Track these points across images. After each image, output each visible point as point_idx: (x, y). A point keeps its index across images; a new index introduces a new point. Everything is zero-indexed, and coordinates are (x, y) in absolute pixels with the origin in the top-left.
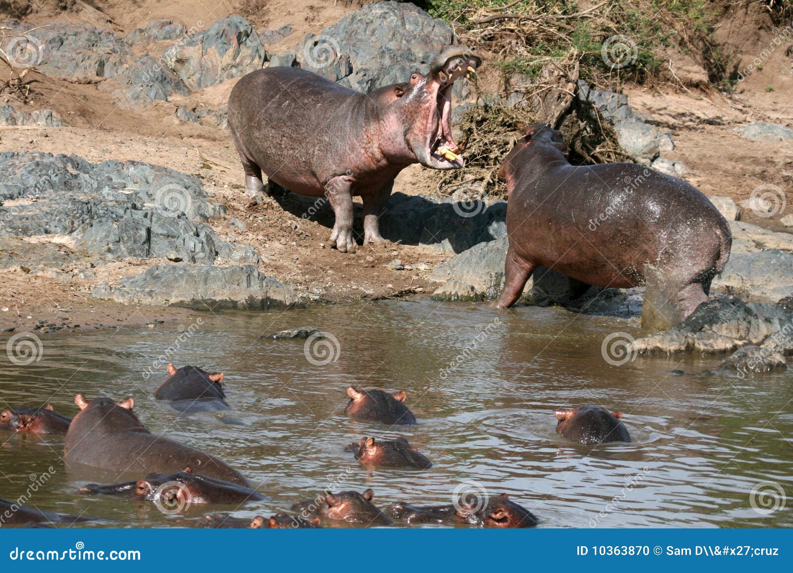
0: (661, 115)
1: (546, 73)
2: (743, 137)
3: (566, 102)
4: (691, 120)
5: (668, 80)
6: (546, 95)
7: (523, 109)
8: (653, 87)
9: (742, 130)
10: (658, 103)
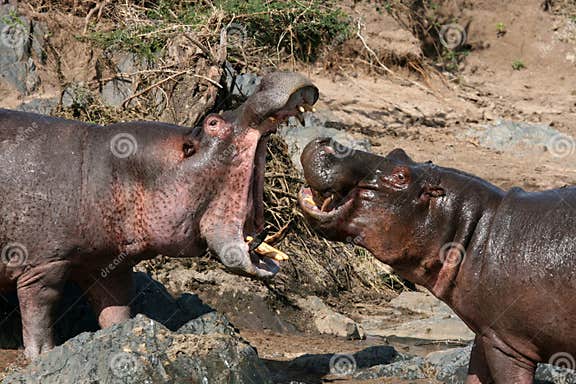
0: (349, 112)
1: (173, 51)
2: (482, 145)
3: (208, 97)
4: (397, 121)
5: (356, 53)
6: (174, 88)
7: (137, 110)
8: (331, 65)
9: (480, 134)
10: (341, 92)
